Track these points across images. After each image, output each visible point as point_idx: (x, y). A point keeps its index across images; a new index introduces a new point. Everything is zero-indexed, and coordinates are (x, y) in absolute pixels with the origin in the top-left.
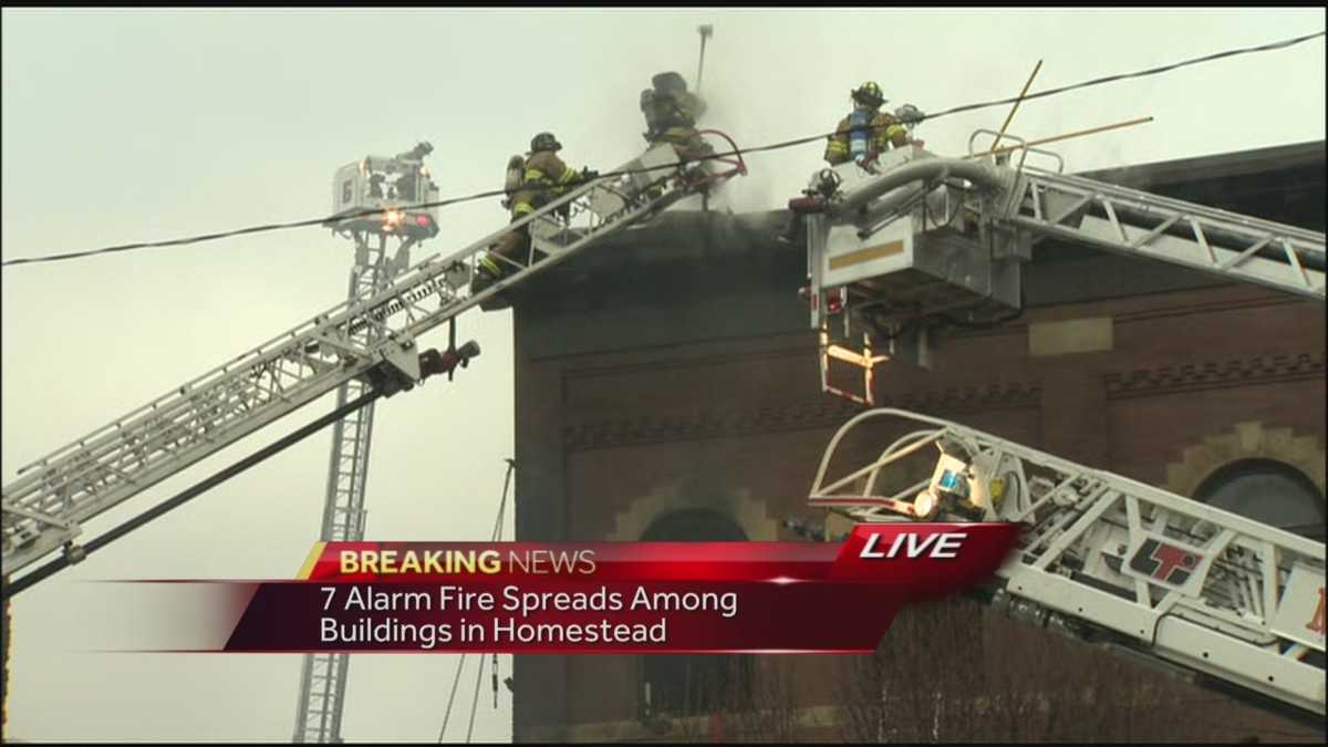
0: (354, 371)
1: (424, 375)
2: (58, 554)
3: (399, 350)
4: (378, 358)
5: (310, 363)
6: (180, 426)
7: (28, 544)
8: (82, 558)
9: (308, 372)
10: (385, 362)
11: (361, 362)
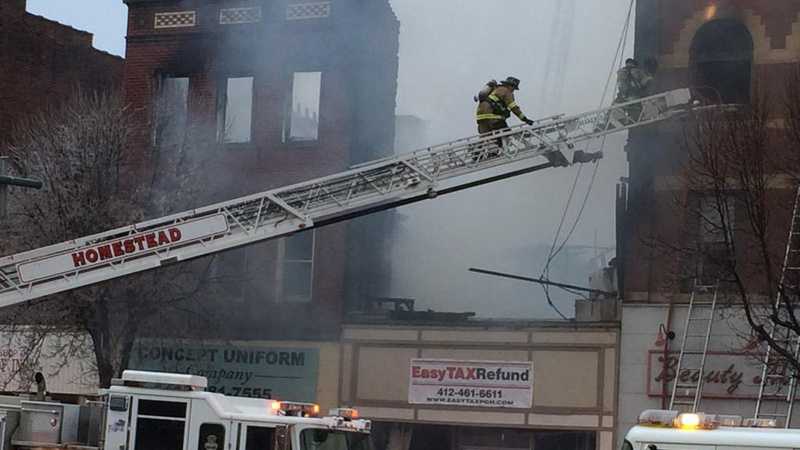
0: (543, 151)
1: (574, 162)
2: (425, 192)
3: (566, 148)
4: (555, 148)
5: (524, 142)
6: (458, 157)
7: (414, 185)
8: (435, 197)
9: (523, 146)
10: (558, 151)
11: (547, 149)
